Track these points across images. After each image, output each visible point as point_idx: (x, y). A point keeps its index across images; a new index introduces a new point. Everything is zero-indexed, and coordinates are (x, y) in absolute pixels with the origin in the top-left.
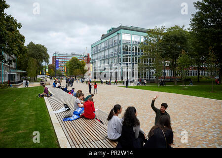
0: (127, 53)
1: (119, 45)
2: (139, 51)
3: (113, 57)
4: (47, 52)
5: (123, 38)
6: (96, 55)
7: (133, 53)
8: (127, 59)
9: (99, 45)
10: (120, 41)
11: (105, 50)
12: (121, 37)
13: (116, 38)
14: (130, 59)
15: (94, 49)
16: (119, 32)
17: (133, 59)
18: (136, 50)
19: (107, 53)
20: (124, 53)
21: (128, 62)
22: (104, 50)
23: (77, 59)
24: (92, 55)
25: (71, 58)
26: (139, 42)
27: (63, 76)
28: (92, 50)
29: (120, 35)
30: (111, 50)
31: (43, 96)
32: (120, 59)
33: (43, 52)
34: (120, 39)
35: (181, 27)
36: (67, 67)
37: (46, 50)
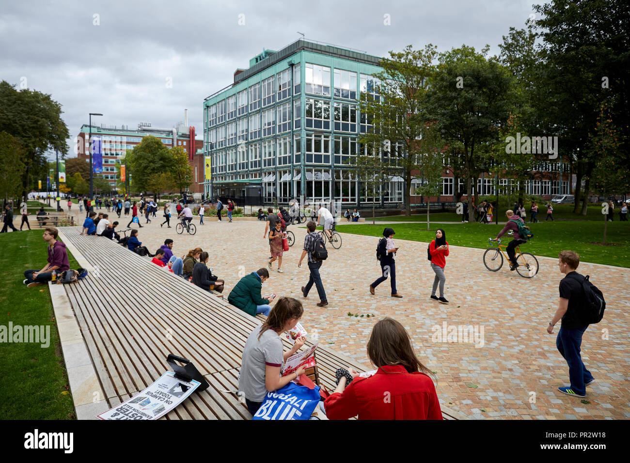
0: (318, 124)
1: (293, 100)
2: (353, 120)
3: (275, 138)
4: (61, 116)
5: (309, 79)
6: (222, 131)
7: (337, 126)
8: (318, 144)
9: (232, 101)
10: (298, 88)
11: (248, 116)
12: (303, 76)
13: (286, 78)
14: (326, 143)
15: (213, 110)
16: (295, 59)
17: (337, 144)
18: (345, 117)
19: (255, 124)
20: (309, 123)
21: (323, 153)
22: (246, 114)
23: (158, 143)
24: (207, 131)
25: (140, 140)
26: (353, 94)
27: (116, 193)
28: (206, 115)
29: (297, 70)
30: (269, 116)
31: (44, 280)
32: (299, 143)
33: (48, 117)
34: (297, 81)
35: (478, 51)
36: (127, 168)
37: (58, 111)
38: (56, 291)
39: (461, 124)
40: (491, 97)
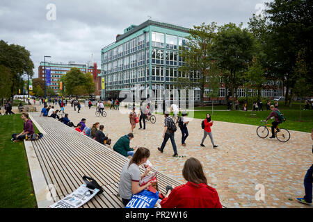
0: (158, 62)
1: (146, 49)
2: (175, 60)
3: (137, 68)
4: (30, 57)
5: (153, 39)
6: (110, 65)
7: (167, 63)
8: (158, 71)
9: (115, 50)
10: (148, 44)
11: (123, 58)
12: (150, 38)
13: (142, 39)
14: (162, 71)
15: (106, 55)
16: (146, 29)
17: (167, 71)
18: (171, 58)
19: (126, 62)
20: (153, 61)
21: (160, 76)
22: (122, 56)
23: (78, 71)
24: (103, 65)
25: (69, 69)
26: (175, 47)
28: (102, 57)
29: (148, 35)
30: (134, 58)
31: (22, 139)
32: (148, 71)
33: (23, 58)
34: (148, 40)
36: (63, 83)
37: (29, 55)
38: (28, 144)
39: (229, 62)
40: (244, 48)
